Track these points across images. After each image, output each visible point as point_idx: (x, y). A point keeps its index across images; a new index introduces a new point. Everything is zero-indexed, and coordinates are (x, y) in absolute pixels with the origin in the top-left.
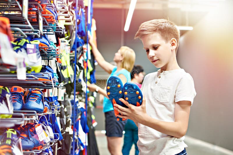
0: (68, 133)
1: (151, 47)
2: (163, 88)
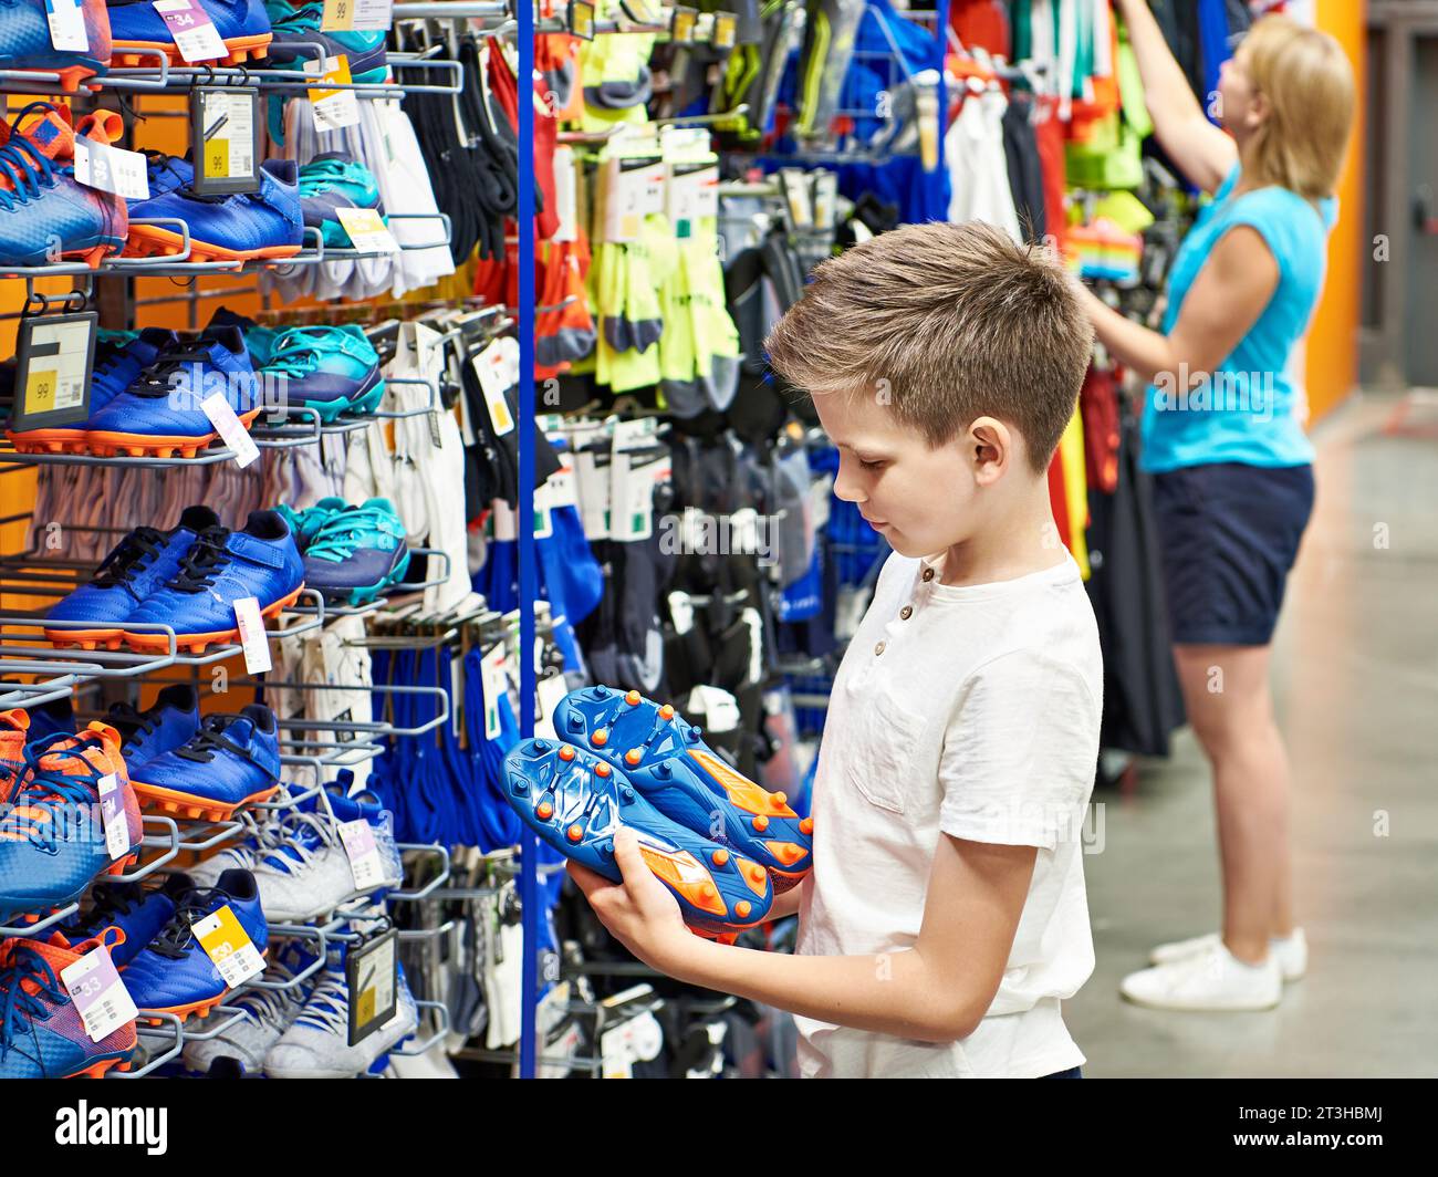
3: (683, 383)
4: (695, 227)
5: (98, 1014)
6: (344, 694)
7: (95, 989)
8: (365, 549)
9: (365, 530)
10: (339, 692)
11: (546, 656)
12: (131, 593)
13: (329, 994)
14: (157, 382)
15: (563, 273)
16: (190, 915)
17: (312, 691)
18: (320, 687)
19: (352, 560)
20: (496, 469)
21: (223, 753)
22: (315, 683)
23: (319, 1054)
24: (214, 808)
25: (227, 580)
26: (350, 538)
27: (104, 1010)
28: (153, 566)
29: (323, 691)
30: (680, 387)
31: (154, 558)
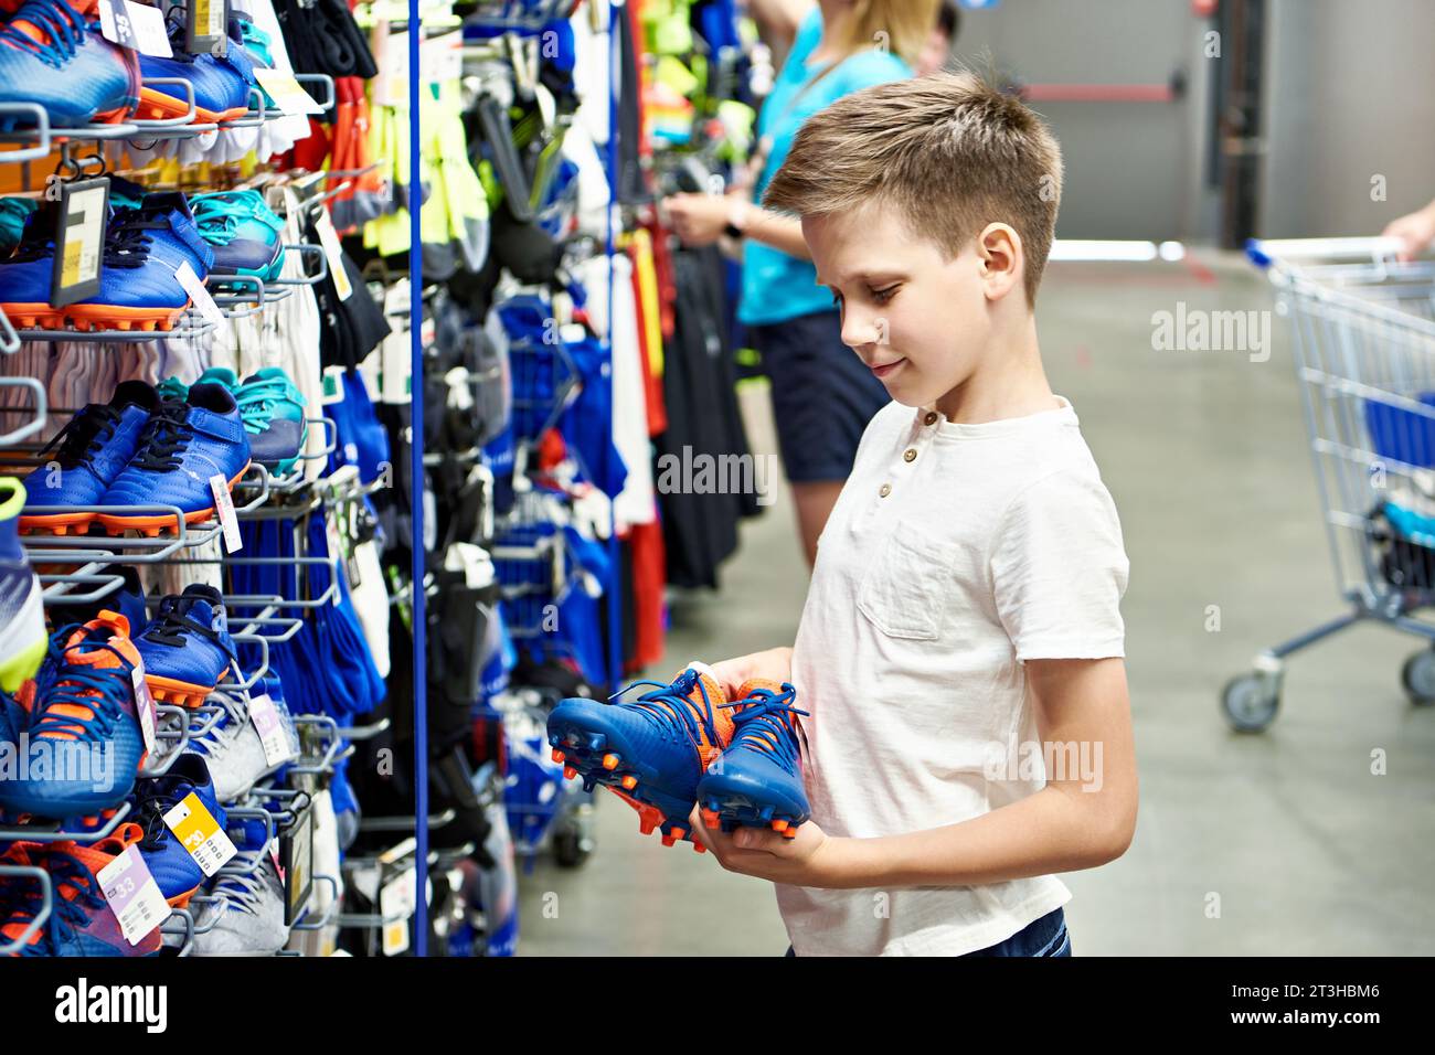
0: (461, 576)
1: (853, 287)
2: (903, 546)
3: (440, 245)
4: (443, 90)
5: (133, 916)
6: (203, 568)
7: (130, 890)
8: (279, 420)
9: (276, 401)
10: (199, 566)
11: (361, 521)
12: (95, 475)
13: (239, 874)
14: (127, 252)
15: (354, 137)
16: (157, 805)
17: (175, 567)
18: (184, 562)
19: (269, 431)
20: (337, 333)
21: (192, 635)
22: (179, 558)
23: (244, 935)
24: (197, 693)
25: (194, 457)
26: (262, 410)
27: (139, 910)
28: (109, 444)
29: (187, 566)
30: (436, 249)
31: (110, 435)
